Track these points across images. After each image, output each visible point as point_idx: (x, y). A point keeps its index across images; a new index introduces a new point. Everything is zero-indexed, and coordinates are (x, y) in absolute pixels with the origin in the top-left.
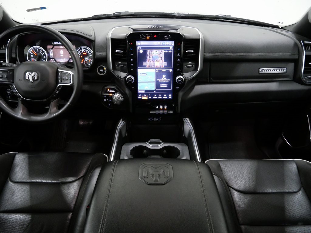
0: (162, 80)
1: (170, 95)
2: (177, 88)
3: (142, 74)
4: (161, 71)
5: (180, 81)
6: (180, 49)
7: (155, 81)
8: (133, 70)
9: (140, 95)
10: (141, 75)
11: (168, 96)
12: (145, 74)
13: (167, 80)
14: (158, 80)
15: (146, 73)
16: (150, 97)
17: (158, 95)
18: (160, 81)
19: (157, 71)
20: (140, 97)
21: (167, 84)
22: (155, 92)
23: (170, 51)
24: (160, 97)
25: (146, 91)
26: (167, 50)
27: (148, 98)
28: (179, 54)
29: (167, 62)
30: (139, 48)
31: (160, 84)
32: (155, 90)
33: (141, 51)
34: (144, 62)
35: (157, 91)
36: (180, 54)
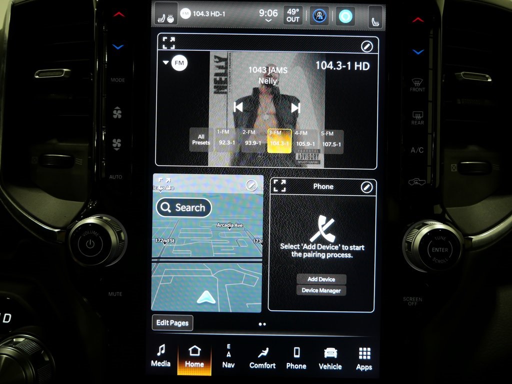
0: (310, 247)
1: (365, 353)
2: (412, 301)
3: (180, 208)
4: (306, 186)
5: (440, 255)
6: (426, 54)
7: (265, 257)
8: (119, 177)
9: (162, 350)
10: (174, 213)
11: (348, 356)
12: (202, 207)
13: (345, 248)
14: (284, 246)
15: (205, 203)
16: (230, 365)
17: (281, 352)
18: (294, 254)
19: (279, 186)
20: (161, 359)
21: (343, 278)
22: (262, 329)
23: (364, 66)
24: (296, 361)
25: (203, 319)
26: (345, 59)
27: (217, 368)
28: (417, 84)
29: (342, 132)
30: (169, 44)
31: (300, 277)
32: (264, 315)
33: (180, 63)
34: (192, 130)
35: (275, 323)
36: (425, 84)
